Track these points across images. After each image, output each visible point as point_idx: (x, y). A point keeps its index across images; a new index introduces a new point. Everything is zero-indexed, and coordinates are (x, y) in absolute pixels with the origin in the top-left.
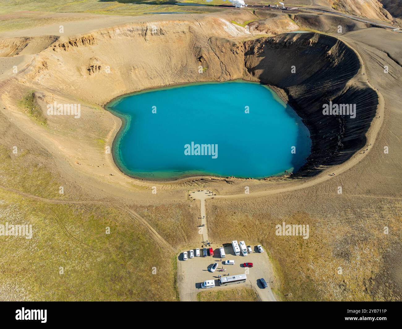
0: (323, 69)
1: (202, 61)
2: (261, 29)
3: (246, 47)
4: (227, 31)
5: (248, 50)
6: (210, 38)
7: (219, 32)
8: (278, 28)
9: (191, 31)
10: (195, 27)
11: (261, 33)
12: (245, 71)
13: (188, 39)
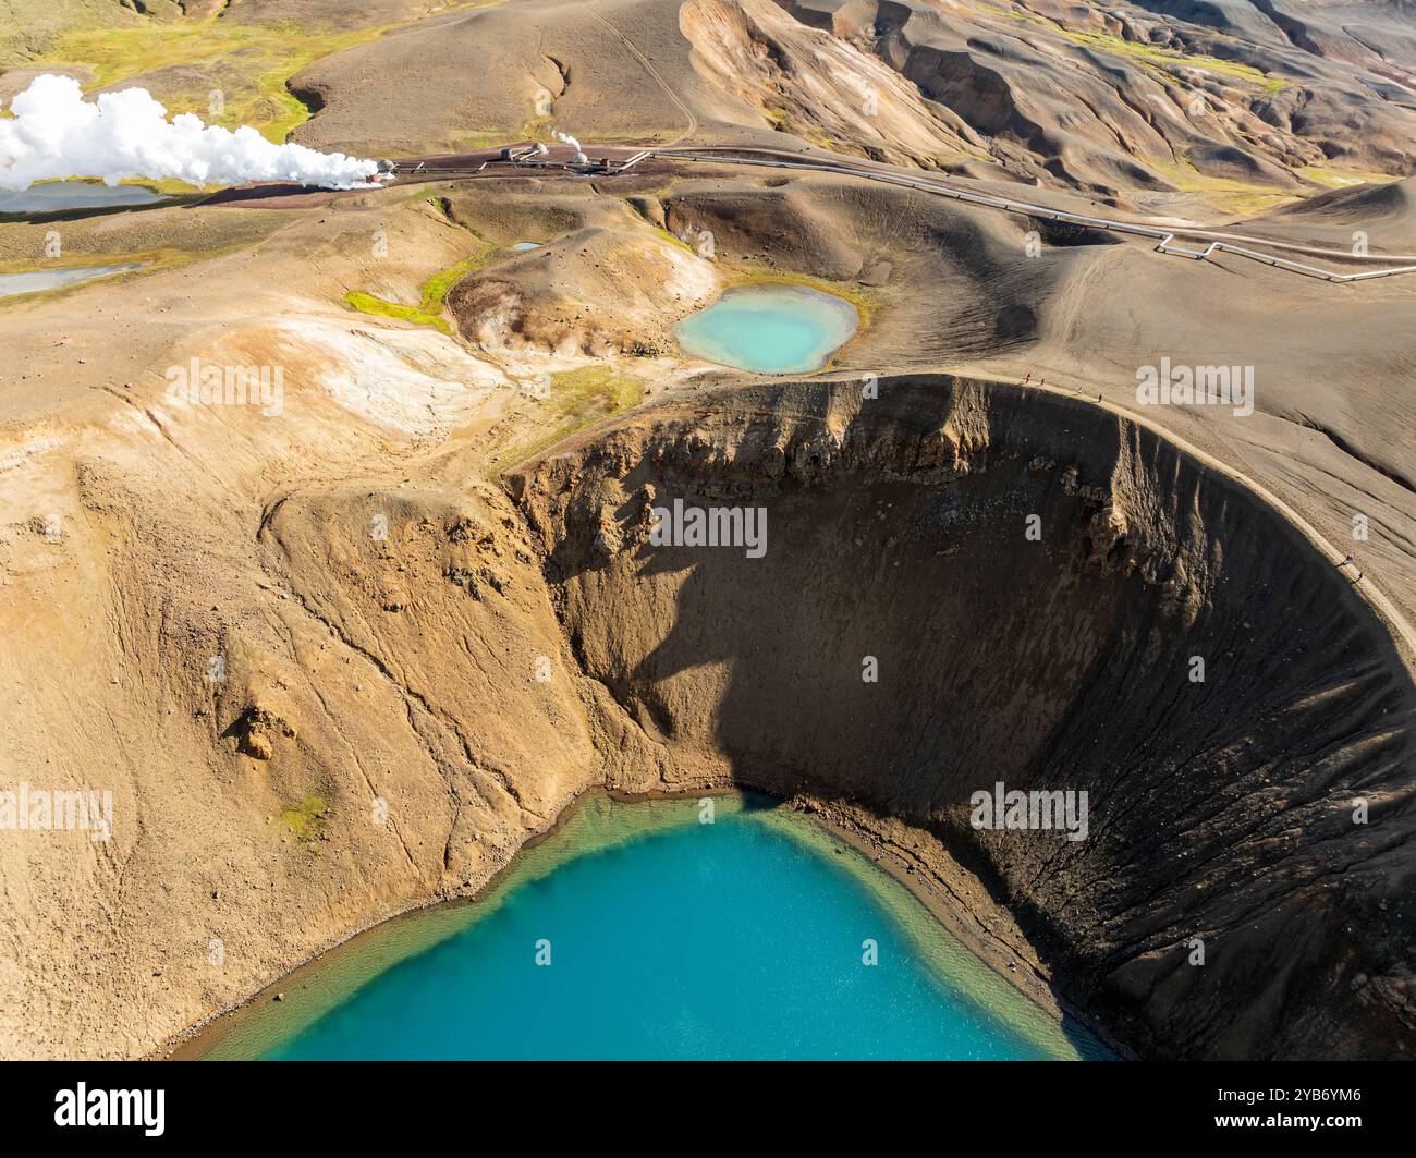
0: (1129, 637)
1: (268, 749)
2: (549, 330)
3: (539, 515)
4: (360, 411)
5: (557, 536)
6: (267, 519)
7: (312, 431)
8: (631, 305)
9: (102, 500)
10: (122, 458)
11: (558, 354)
12: (600, 711)
13: (93, 576)
